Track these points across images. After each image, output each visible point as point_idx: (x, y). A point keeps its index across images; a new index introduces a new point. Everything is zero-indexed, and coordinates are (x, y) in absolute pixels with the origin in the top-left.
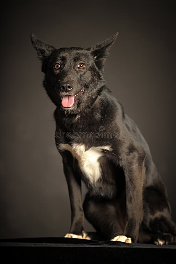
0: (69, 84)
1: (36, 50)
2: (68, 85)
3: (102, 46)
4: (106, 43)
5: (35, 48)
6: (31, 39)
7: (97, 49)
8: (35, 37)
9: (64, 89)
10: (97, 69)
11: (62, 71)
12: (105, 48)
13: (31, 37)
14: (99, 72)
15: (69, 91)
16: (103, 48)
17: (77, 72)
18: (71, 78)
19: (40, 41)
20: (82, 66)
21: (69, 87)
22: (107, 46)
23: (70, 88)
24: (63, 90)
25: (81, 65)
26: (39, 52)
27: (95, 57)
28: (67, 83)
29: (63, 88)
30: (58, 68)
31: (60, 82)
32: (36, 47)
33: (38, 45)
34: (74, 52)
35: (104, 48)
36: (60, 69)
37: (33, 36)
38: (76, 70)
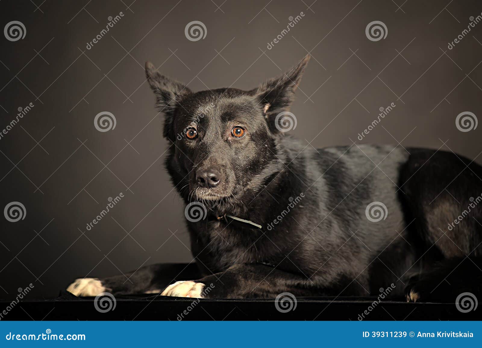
0: (212, 173)
1: (155, 92)
2: (212, 175)
3: (279, 83)
4: (286, 77)
5: (153, 87)
6: (147, 72)
7: (269, 89)
8: (153, 70)
9: (203, 183)
10: (269, 133)
11: (201, 144)
12: (284, 88)
13: (146, 68)
14: (273, 140)
15: (213, 186)
16: (279, 87)
17: (230, 145)
18: (218, 159)
19: (163, 77)
20: (239, 131)
21: (214, 179)
22: (287, 83)
23: (217, 181)
24: (201, 184)
25: (237, 130)
26: (160, 96)
27: (267, 107)
28: (208, 171)
29: (203, 180)
30: (192, 137)
31: (196, 168)
32: (156, 85)
33: (159, 82)
34: (224, 101)
35: (282, 88)
36: (197, 140)
37: (150, 65)
38: (227, 141)
